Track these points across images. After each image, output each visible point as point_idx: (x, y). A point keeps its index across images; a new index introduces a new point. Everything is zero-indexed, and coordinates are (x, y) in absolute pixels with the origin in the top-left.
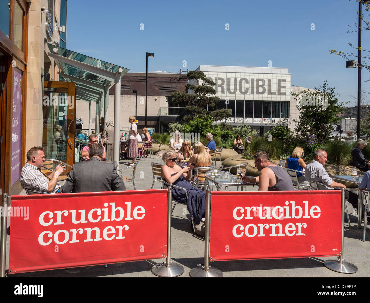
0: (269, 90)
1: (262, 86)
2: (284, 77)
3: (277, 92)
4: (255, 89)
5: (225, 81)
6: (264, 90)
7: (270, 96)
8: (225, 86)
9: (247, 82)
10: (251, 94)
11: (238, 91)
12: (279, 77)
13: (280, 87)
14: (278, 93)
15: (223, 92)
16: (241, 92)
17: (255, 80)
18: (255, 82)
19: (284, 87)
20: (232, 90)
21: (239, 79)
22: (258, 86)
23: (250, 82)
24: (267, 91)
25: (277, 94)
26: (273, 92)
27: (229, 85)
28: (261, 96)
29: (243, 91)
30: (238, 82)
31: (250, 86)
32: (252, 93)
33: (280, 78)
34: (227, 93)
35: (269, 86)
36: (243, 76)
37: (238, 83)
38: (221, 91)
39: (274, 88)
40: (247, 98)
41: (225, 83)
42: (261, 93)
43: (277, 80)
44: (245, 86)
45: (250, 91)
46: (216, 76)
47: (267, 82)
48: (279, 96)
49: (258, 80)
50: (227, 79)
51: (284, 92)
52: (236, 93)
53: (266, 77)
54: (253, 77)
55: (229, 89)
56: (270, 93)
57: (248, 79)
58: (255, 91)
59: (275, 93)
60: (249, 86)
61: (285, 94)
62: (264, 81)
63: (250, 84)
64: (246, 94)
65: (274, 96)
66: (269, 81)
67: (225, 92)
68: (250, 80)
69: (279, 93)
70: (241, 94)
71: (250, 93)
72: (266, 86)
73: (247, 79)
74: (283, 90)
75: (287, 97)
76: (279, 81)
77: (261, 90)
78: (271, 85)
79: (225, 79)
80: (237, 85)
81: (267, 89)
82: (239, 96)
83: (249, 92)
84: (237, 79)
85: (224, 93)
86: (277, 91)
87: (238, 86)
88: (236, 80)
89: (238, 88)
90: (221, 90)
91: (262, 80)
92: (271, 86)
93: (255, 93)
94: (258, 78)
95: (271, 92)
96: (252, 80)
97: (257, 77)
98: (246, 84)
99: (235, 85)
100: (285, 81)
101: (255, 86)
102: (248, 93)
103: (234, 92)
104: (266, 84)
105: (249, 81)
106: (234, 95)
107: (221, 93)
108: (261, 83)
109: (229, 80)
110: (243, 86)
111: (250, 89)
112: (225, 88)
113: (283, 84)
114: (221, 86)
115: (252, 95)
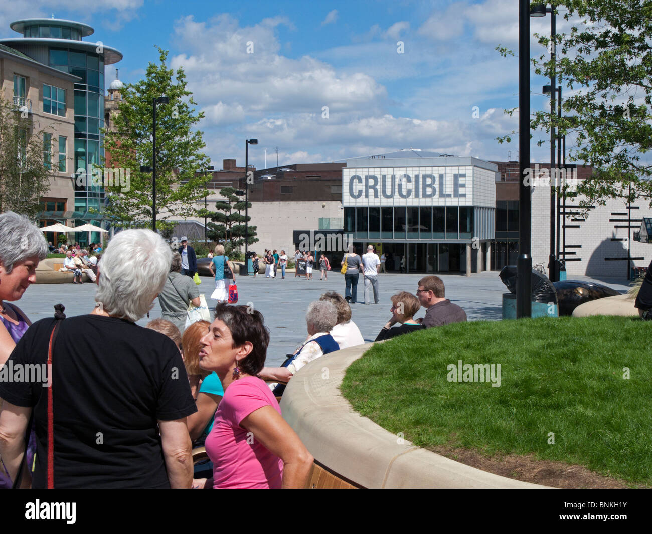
0: (441, 190)
1: (430, 186)
2: (462, 170)
4: (421, 190)
5: (379, 180)
6: (434, 190)
7: (443, 199)
8: (379, 187)
9: (409, 180)
10: (415, 197)
11: (397, 193)
12: (455, 171)
13: (457, 185)
14: (454, 194)
15: (376, 196)
16: (401, 195)
17: (421, 176)
18: (421, 179)
19: (463, 185)
20: (389, 193)
21: (397, 177)
22: (425, 186)
23: (413, 179)
24: (437, 193)
25: (453, 196)
26: (447, 193)
27: (384, 185)
28: (429, 199)
29: (404, 193)
30: (397, 180)
31: (414, 186)
32: (417, 195)
33: (456, 172)
34: (382, 197)
35: (441, 184)
36: (403, 171)
37: (397, 183)
39: (449, 188)
40: (410, 204)
41: (379, 183)
42: (430, 196)
43: (453, 176)
44: (407, 186)
45: (413, 193)
46: (366, 174)
47: (437, 179)
48: (456, 199)
49: (425, 177)
50: (381, 177)
51: (464, 193)
52: (395, 197)
53: (437, 172)
54: (417, 173)
55: (384, 192)
56: (442, 195)
57: (411, 176)
58: (421, 193)
59: (449, 195)
60: (411, 186)
61: (464, 195)
62: (434, 178)
63: (413, 183)
64: (408, 197)
65: (448, 199)
66: (441, 177)
67: (379, 196)
68: (414, 176)
69: (457, 194)
70: (401, 198)
71: (414, 196)
72: (437, 185)
73: (409, 175)
74: (461, 190)
75: (468, 199)
76: (456, 177)
77: (429, 191)
78: (444, 183)
79: (379, 177)
80: (395, 185)
81: (438, 190)
82: (398, 200)
84: (395, 176)
86: (453, 192)
87: (397, 187)
88: (393, 178)
89: (397, 190)
90: (373, 194)
91: (431, 176)
92: (444, 185)
93: (421, 196)
94: (424, 173)
95: (444, 193)
96: (417, 177)
98: (408, 183)
99: (392, 185)
100: (464, 176)
101: (421, 186)
102: (411, 197)
103: (392, 196)
104: (437, 182)
106: (391, 200)
107: (373, 197)
108: (429, 181)
109: (384, 178)
110: (403, 187)
111: (413, 190)
112: (379, 190)
113: (461, 181)
114: (374, 187)
115: (417, 199)
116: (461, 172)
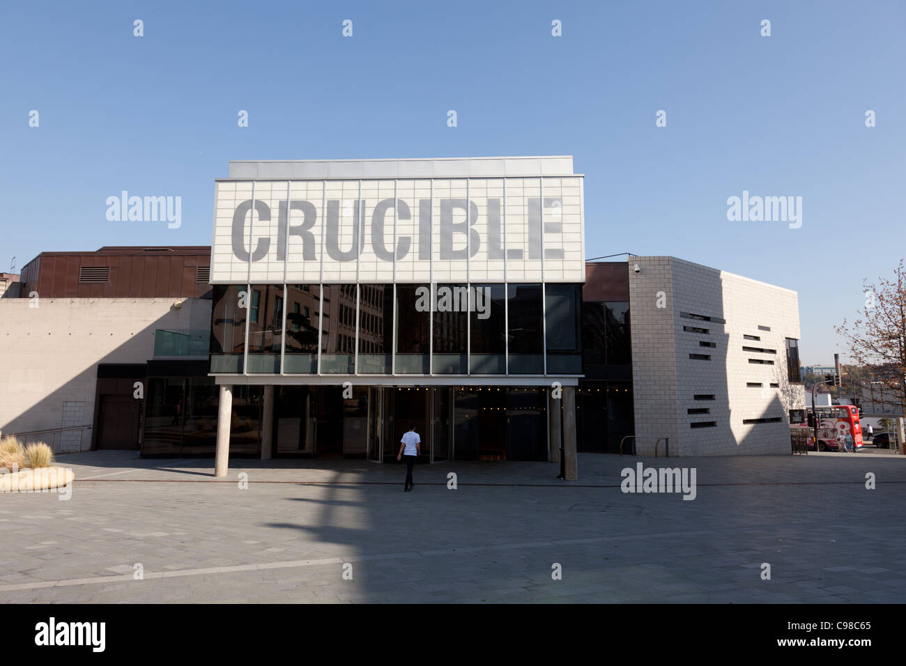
0: (494, 242)
1: (463, 228)
2: (551, 189)
3: (527, 249)
4: (436, 239)
5: (319, 213)
6: (475, 239)
7: (499, 264)
8: (317, 231)
9: (404, 213)
10: (421, 258)
11: (368, 248)
12: (532, 189)
13: (537, 227)
14: (530, 251)
15: (308, 255)
16: (380, 251)
17: (436, 204)
18: (436, 211)
19: (555, 228)
20: (346, 248)
21: (371, 204)
22: (448, 228)
23: (415, 212)
24: (483, 247)
25: (526, 255)
26: (509, 247)
27: (332, 227)
28: (460, 264)
29: (389, 248)
30: (369, 213)
31: (417, 228)
32: (425, 254)
33: (535, 193)
34: (326, 257)
35: (494, 223)
36: (386, 190)
37: (369, 221)
38: (301, 251)
39: (515, 235)
40: (404, 277)
41: (318, 221)
42: (463, 255)
43: (526, 203)
44: (396, 228)
45: (415, 247)
46: (283, 196)
47: (483, 211)
48: (536, 264)
49: (447, 206)
50: (326, 206)
51: (557, 246)
52: (361, 257)
53: (483, 193)
54: (425, 195)
55: (332, 245)
56: (496, 252)
57: (410, 203)
58: (436, 248)
59: (517, 254)
60: (409, 228)
61: (558, 254)
62: (474, 207)
63: (415, 220)
64: (400, 258)
65: (514, 264)
66: (493, 205)
67: (318, 256)
68: (417, 204)
69: (537, 250)
70: (379, 260)
71: (417, 256)
72: (481, 227)
73: (405, 200)
74: (551, 242)
75: (567, 265)
76: (536, 206)
77: (460, 241)
79: (318, 204)
80: (363, 226)
81: (483, 238)
82: (372, 267)
83: (411, 250)
84: (364, 202)
85: (314, 258)
86: (527, 245)
87: (368, 230)
88: (359, 207)
89: (368, 239)
90: (300, 249)
91: (464, 203)
92: (502, 226)
93: (436, 256)
94: (446, 195)
95: (502, 248)
96: (426, 205)
97: (442, 191)
98: (398, 222)
99: (356, 227)
100: (549, 202)
101: (436, 229)
102: (408, 257)
103: (353, 255)
104: (482, 219)
105: (411, 210)
106: (351, 265)
107: (301, 257)
108: (459, 216)
109: (333, 207)
110: (388, 230)
111: (416, 239)
112: (318, 240)
113: (551, 215)
114: (302, 231)
115: (425, 265)
116: (547, 193)
